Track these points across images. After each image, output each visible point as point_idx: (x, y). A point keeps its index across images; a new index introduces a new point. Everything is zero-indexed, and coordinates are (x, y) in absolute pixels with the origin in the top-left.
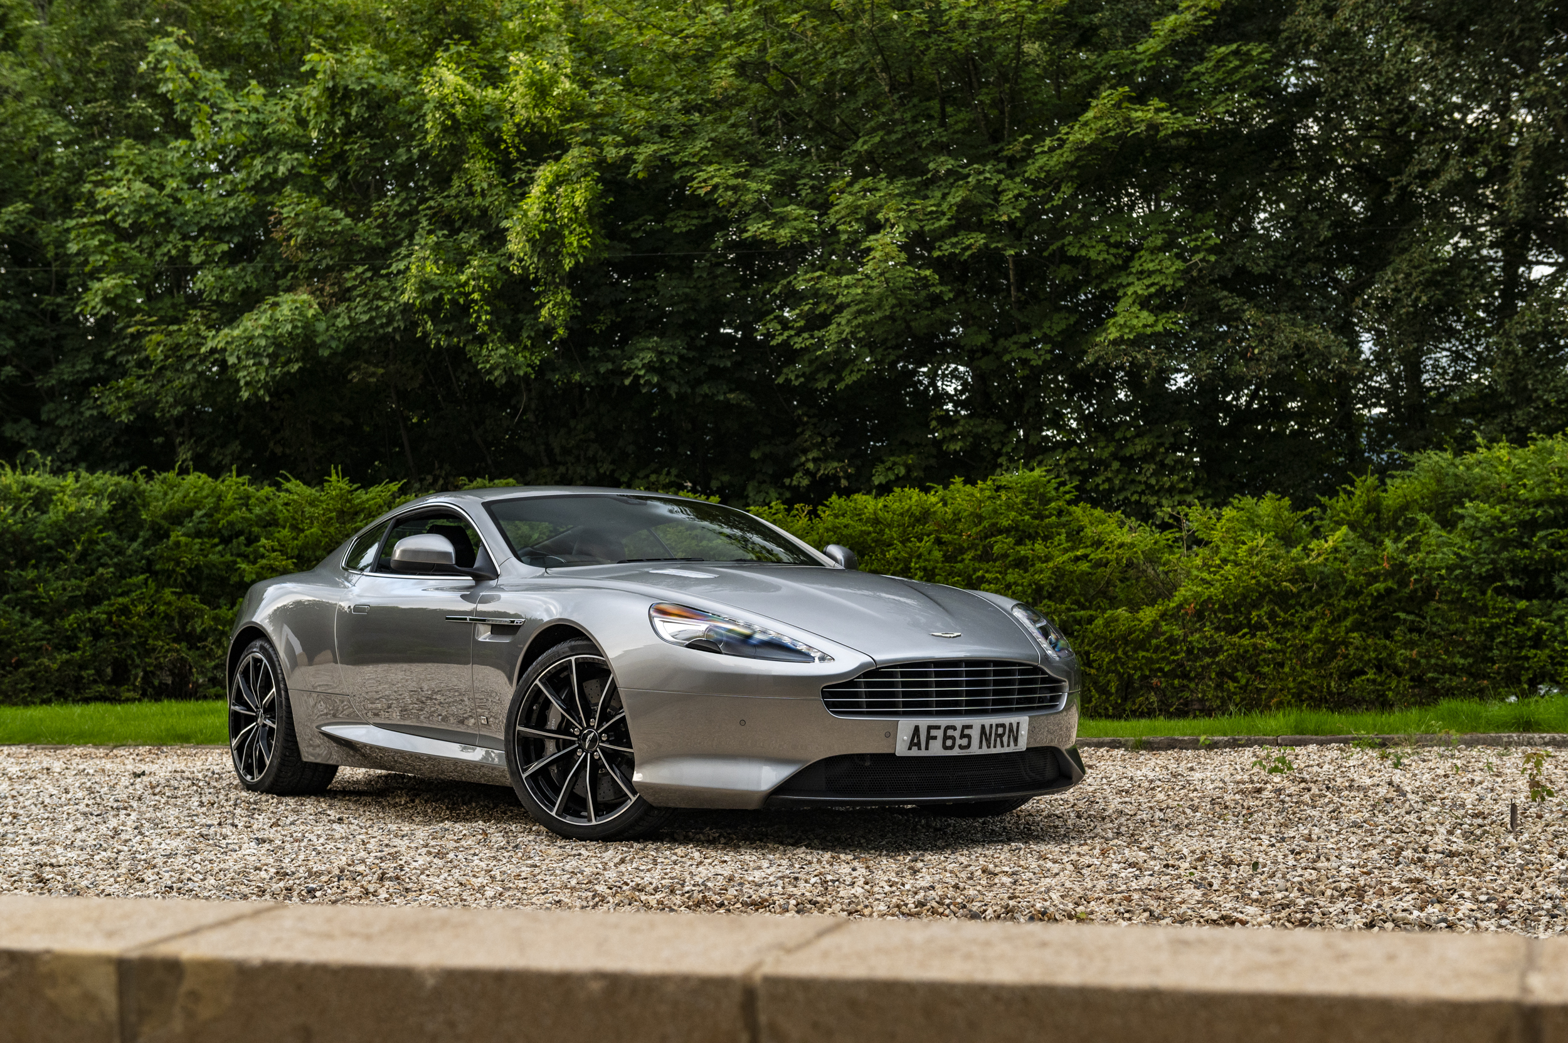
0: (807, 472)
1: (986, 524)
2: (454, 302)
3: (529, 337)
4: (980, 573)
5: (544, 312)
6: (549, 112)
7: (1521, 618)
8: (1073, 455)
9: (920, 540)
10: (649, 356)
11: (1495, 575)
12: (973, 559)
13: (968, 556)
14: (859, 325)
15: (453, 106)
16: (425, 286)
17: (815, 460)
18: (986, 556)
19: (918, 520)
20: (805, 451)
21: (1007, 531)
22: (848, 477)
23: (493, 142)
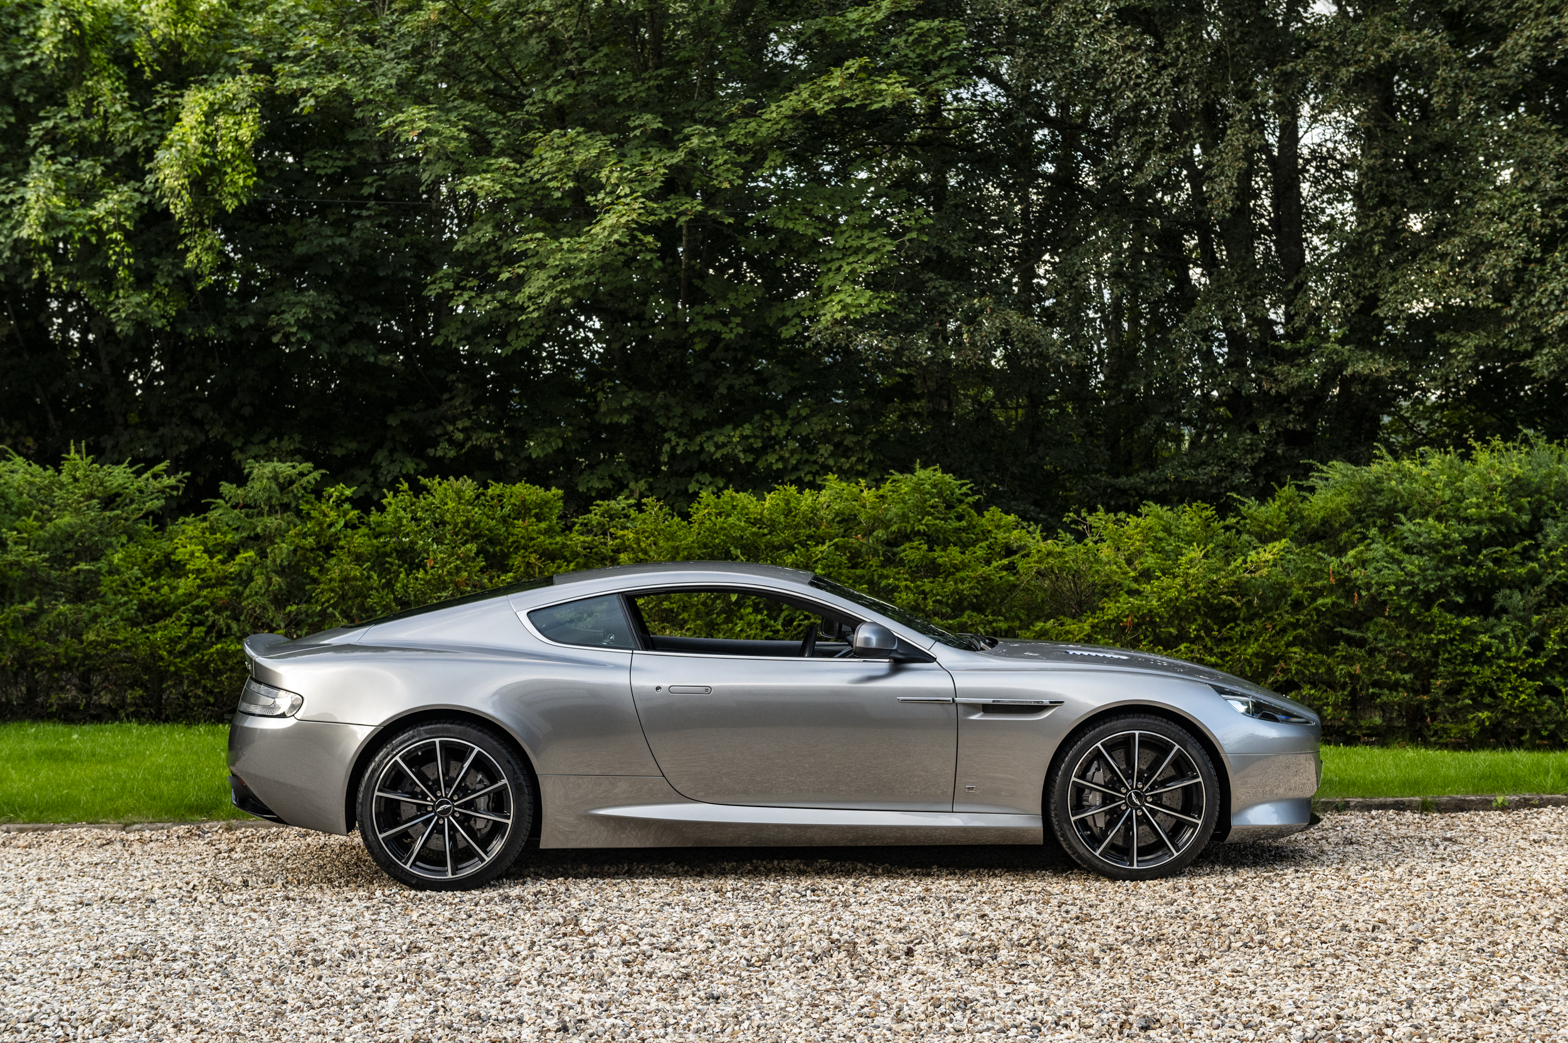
0: (451, 441)
2: (84, 240)
3: (166, 285)
5: (191, 257)
6: (193, 29)
7: (1468, 633)
8: (747, 432)
10: (303, 312)
11: (1442, 591)
14: (562, 291)
15: (80, 13)
16: (51, 222)
17: (463, 430)
20: (453, 420)
23: (124, 59)
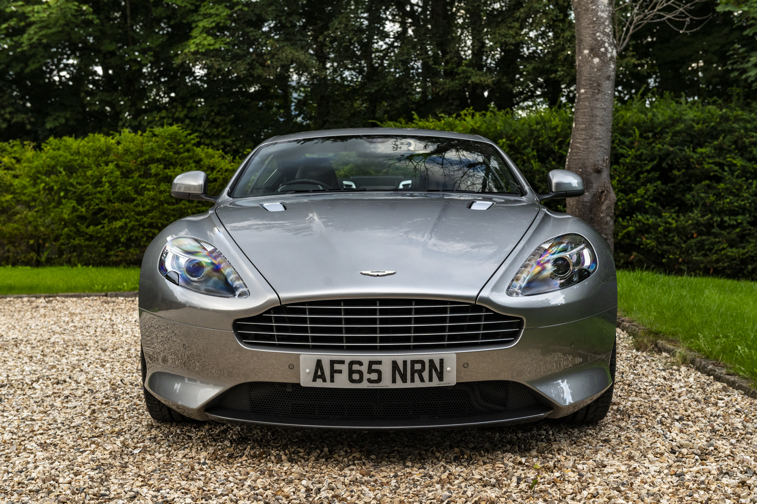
1: (147, 157)
4: (144, 185)
9: (107, 165)
12: (140, 176)
13: (136, 175)
18: (147, 175)
19: (104, 153)
21: (158, 161)
22: (30, 123)
